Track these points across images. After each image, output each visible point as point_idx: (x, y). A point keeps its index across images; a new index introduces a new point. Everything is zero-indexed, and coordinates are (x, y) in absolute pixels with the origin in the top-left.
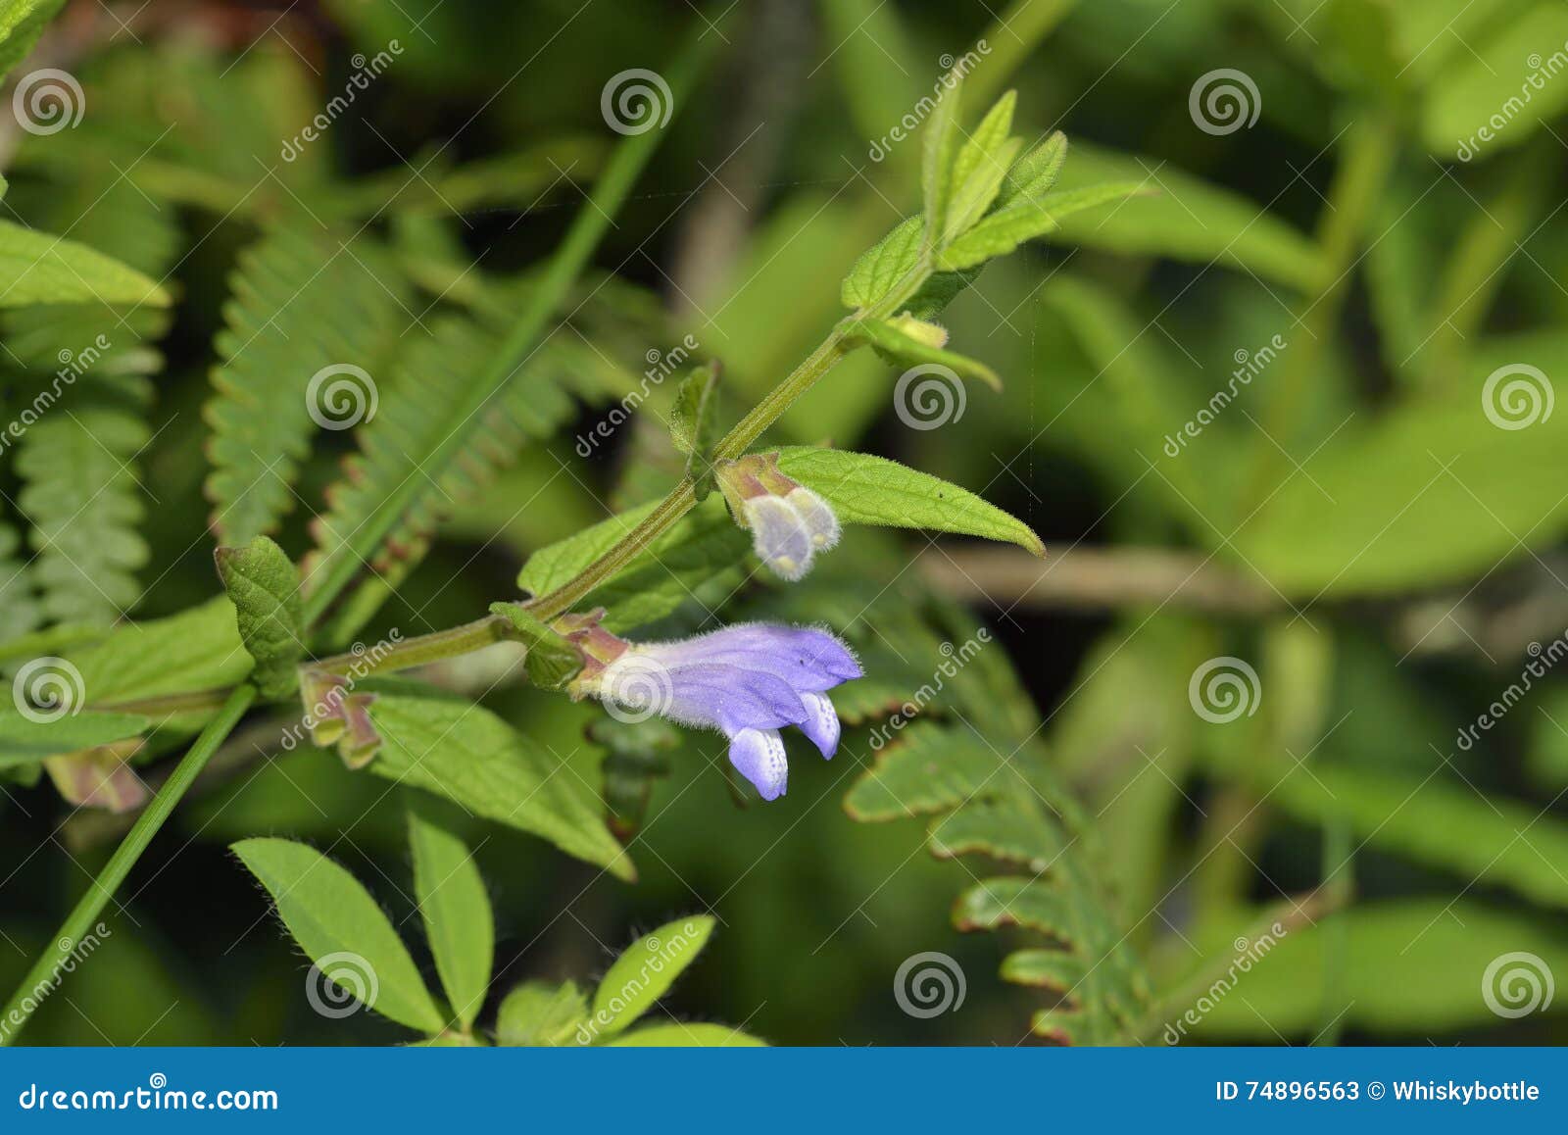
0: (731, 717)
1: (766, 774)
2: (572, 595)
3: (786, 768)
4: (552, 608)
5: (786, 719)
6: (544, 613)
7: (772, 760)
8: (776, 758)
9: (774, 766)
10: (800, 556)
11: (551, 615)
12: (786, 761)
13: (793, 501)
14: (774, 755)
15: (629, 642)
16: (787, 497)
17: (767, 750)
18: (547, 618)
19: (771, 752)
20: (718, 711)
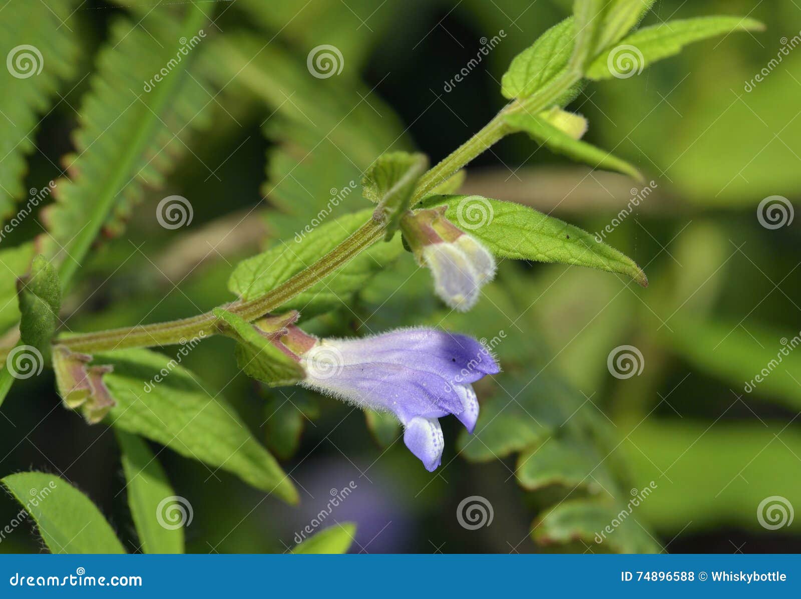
0: (405, 408)
1: (431, 452)
2: (274, 302)
3: (443, 445)
4: (258, 311)
5: (446, 410)
6: (251, 314)
7: (434, 441)
8: (437, 439)
9: (436, 445)
10: (468, 293)
11: (258, 316)
12: (443, 439)
13: (460, 246)
14: (436, 436)
15: (316, 338)
16: (455, 243)
17: (431, 433)
18: (253, 318)
19: (434, 434)
20: (395, 403)
